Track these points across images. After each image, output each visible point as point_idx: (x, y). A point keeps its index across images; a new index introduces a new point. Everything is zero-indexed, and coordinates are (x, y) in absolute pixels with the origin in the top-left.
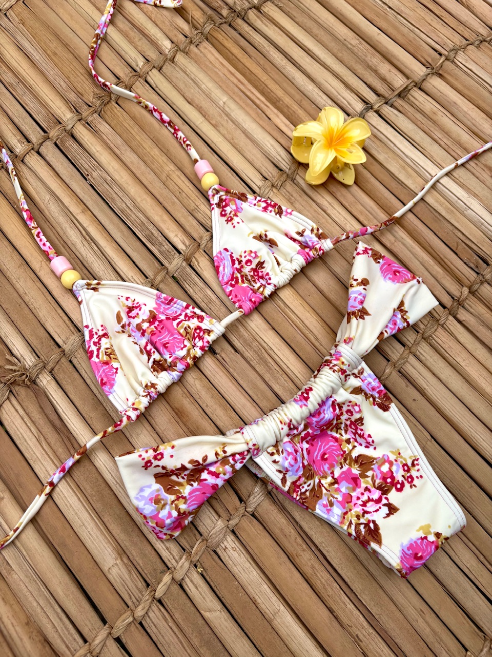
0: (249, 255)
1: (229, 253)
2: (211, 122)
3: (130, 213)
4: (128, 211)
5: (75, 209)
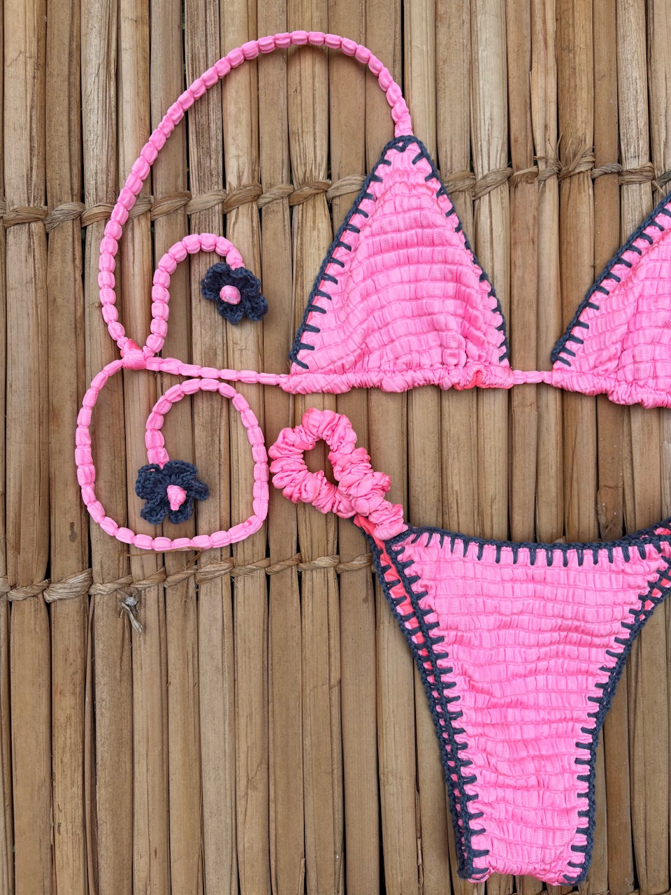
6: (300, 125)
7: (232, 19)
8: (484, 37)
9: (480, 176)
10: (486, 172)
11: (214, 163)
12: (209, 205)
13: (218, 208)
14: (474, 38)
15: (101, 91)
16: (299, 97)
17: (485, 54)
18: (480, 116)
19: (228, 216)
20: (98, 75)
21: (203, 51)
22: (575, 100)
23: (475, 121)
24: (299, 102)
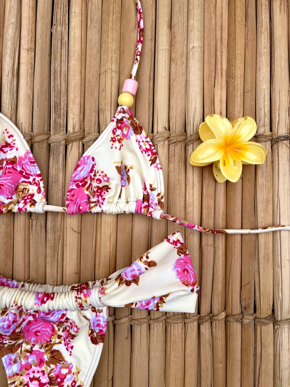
0: (103, 177)
1: (94, 163)
2: (172, 54)
3: (58, 77)
4: (58, 75)
5: (25, 44)
6: (104, 106)
7: (74, 54)
8: (192, 70)
9: (189, 135)
10: (192, 133)
11: (62, 121)
12: (59, 140)
13: (63, 142)
14: (188, 70)
15: (9, 83)
16: (104, 93)
17: (193, 78)
18: (190, 106)
19: (68, 146)
20: (8, 76)
21: (59, 69)
22: (235, 102)
23: (188, 109)
24: (104, 96)
